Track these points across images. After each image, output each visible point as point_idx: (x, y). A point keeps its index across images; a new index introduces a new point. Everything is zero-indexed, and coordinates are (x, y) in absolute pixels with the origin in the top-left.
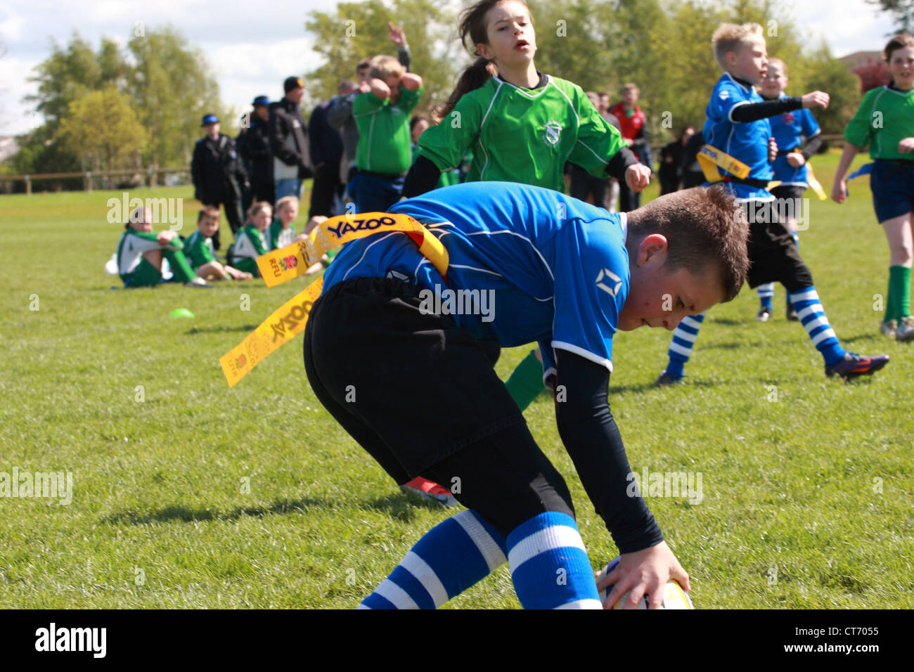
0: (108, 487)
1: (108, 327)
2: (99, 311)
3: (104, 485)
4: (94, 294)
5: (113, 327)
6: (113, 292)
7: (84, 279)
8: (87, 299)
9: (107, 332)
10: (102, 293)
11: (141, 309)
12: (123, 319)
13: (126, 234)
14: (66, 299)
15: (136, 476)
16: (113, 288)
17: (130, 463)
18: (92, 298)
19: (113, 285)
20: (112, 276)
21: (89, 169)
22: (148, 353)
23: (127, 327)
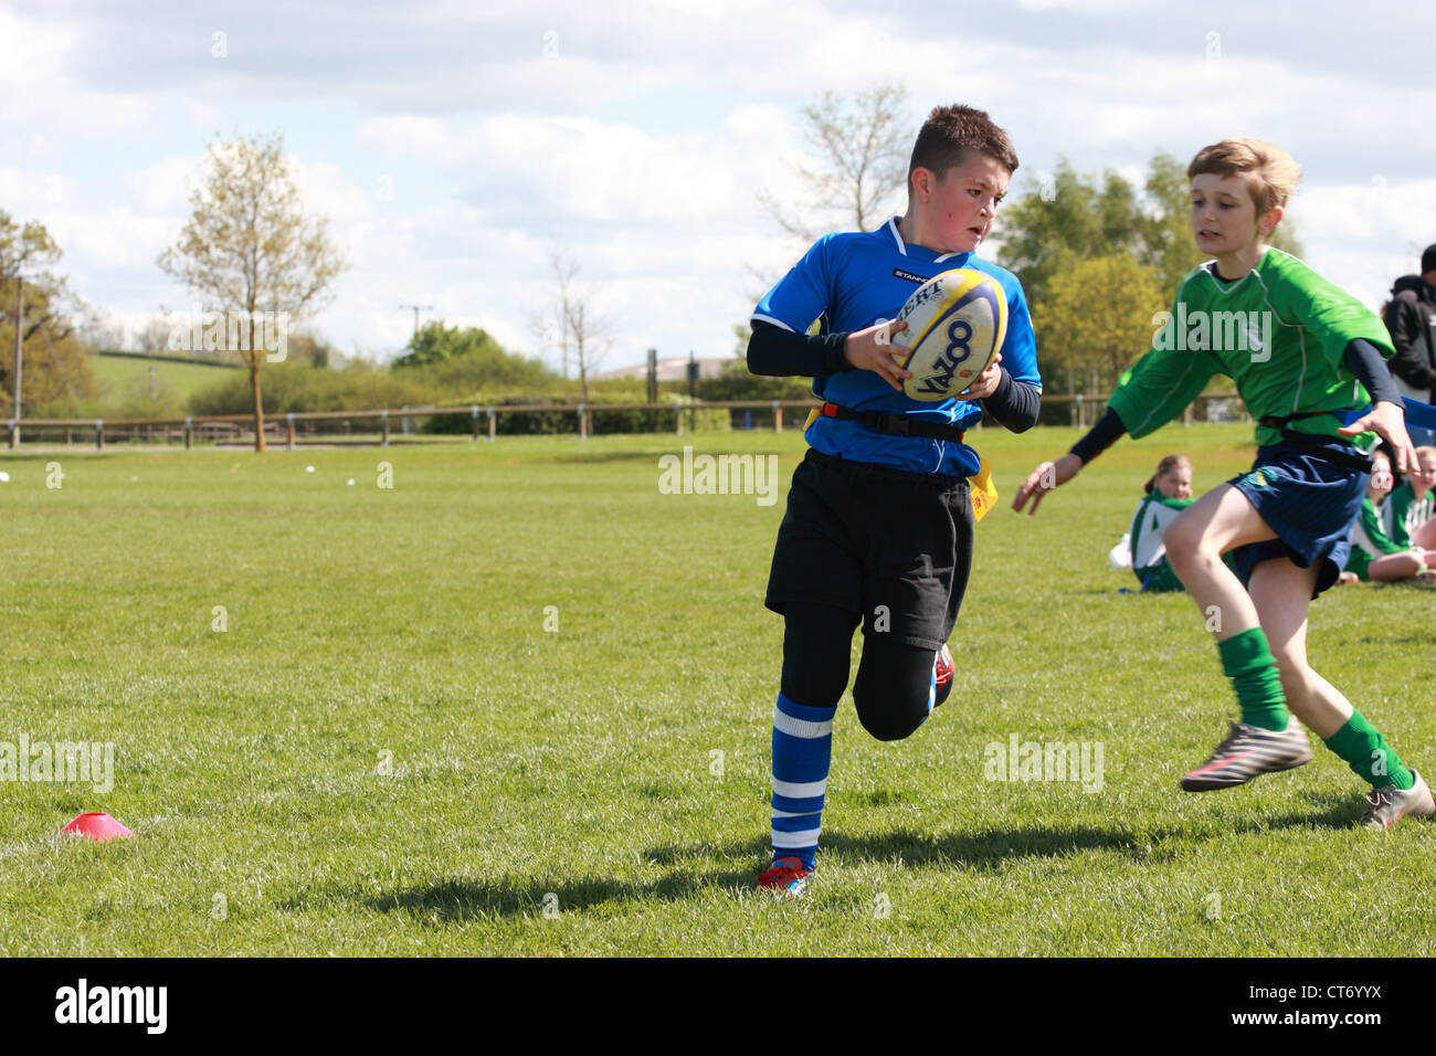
0: (1120, 928)
1: (1116, 658)
2: (1100, 628)
3: (1113, 926)
4: (1090, 600)
5: (1124, 656)
6: (1124, 598)
7: (1073, 574)
8: (1078, 608)
9: (1114, 665)
10: (1104, 598)
11: (1170, 627)
12: (1142, 643)
13: (1147, 501)
14: (1044, 607)
15: (1167, 911)
16: (1123, 591)
17: (1158, 888)
18: (1088, 608)
19: (1123, 586)
20: (1120, 569)
21: (1079, 390)
22: (1184, 703)
23: (1148, 658)
